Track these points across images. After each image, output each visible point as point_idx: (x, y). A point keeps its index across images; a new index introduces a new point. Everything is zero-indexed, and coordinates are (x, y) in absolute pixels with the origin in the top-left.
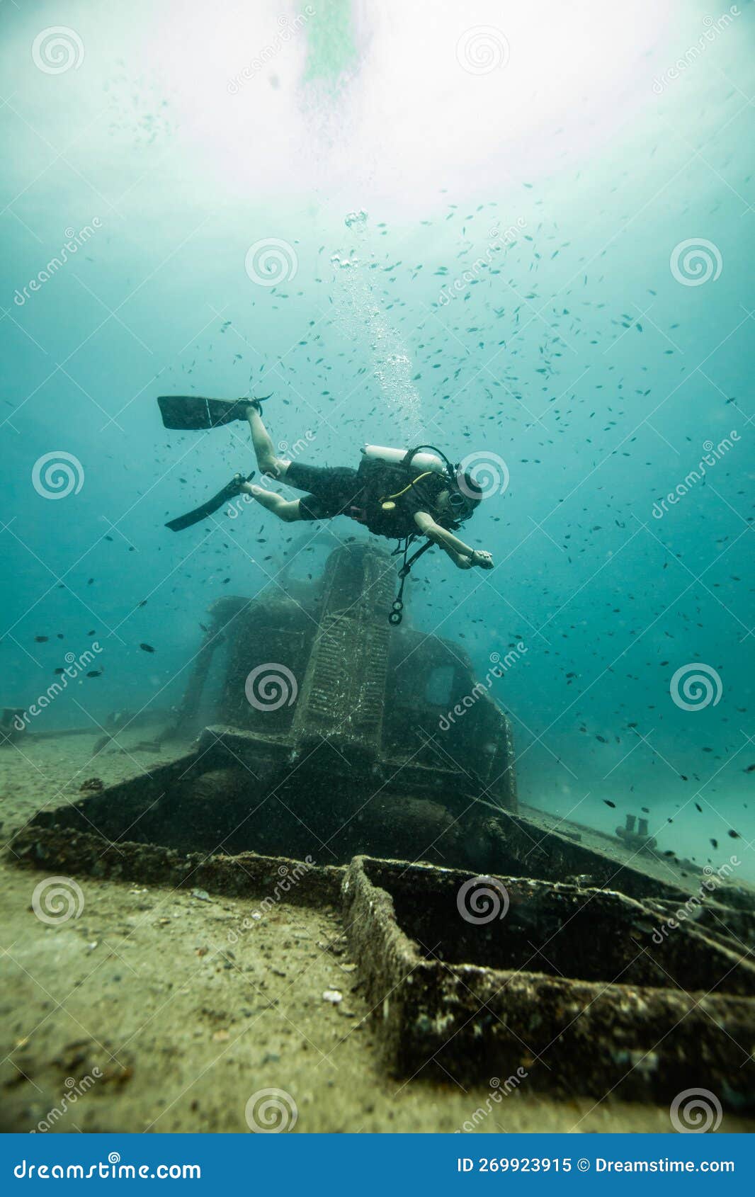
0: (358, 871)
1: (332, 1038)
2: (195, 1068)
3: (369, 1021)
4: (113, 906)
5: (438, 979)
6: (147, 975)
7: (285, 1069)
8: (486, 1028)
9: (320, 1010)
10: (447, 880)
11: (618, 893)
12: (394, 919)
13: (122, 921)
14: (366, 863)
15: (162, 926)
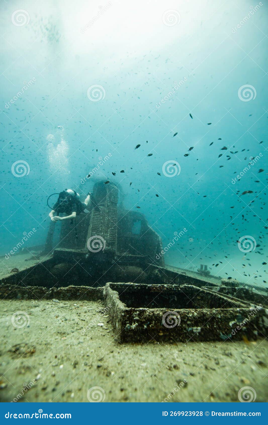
0: (108, 287)
1: (100, 335)
2: (56, 347)
3: (112, 330)
4: (26, 307)
5: (132, 313)
6: (39, 325)
7: (85, 345)
8: (148, 326)
9: (96, 329)
10: (138, 287)
11: (193, 286)
12: (119, 299)
13: (29, 311)
14: (111, 285)
15: (43, 311)
